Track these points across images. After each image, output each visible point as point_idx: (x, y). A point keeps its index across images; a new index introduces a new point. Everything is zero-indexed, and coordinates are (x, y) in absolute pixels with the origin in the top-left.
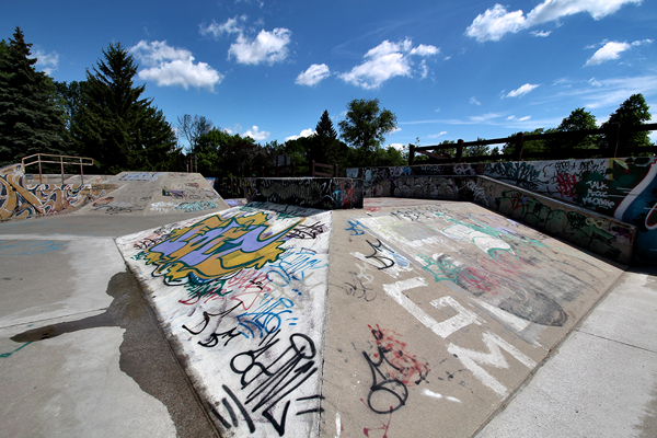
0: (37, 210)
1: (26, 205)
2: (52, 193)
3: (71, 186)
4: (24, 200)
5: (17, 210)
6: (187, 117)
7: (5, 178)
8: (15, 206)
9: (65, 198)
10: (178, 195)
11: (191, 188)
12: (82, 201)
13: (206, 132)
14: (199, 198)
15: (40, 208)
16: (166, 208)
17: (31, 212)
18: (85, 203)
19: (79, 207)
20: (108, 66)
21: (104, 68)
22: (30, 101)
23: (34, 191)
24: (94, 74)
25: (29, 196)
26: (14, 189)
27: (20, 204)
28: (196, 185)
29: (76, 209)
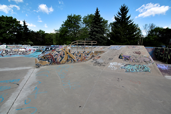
0: (74, 61)
1: (71, 59)
2: (80, 55)
3: (87, 52)
4: (70, 57)
5: (68, 60)
6: (146, 25)
7: (64, 50)
8: (67, 59)
9: (84, 56)
10: (127, 58)
11: (136, 54)
12: (90, 57)
13: (153, 29)
14: (138, 62)
15: (75, 60)
16: (116, 66)
17: (72, 61)
18: (91, 58)
19: (89, 60)
20: (120, 12)
21: (119, 14)
22: (97, 26)
23: (73, 54)
24: (116, 16)
25: (72, 56)
26: (67, 53)
27: (69, 58)
28: (139, 53)
29: (87, 60)
